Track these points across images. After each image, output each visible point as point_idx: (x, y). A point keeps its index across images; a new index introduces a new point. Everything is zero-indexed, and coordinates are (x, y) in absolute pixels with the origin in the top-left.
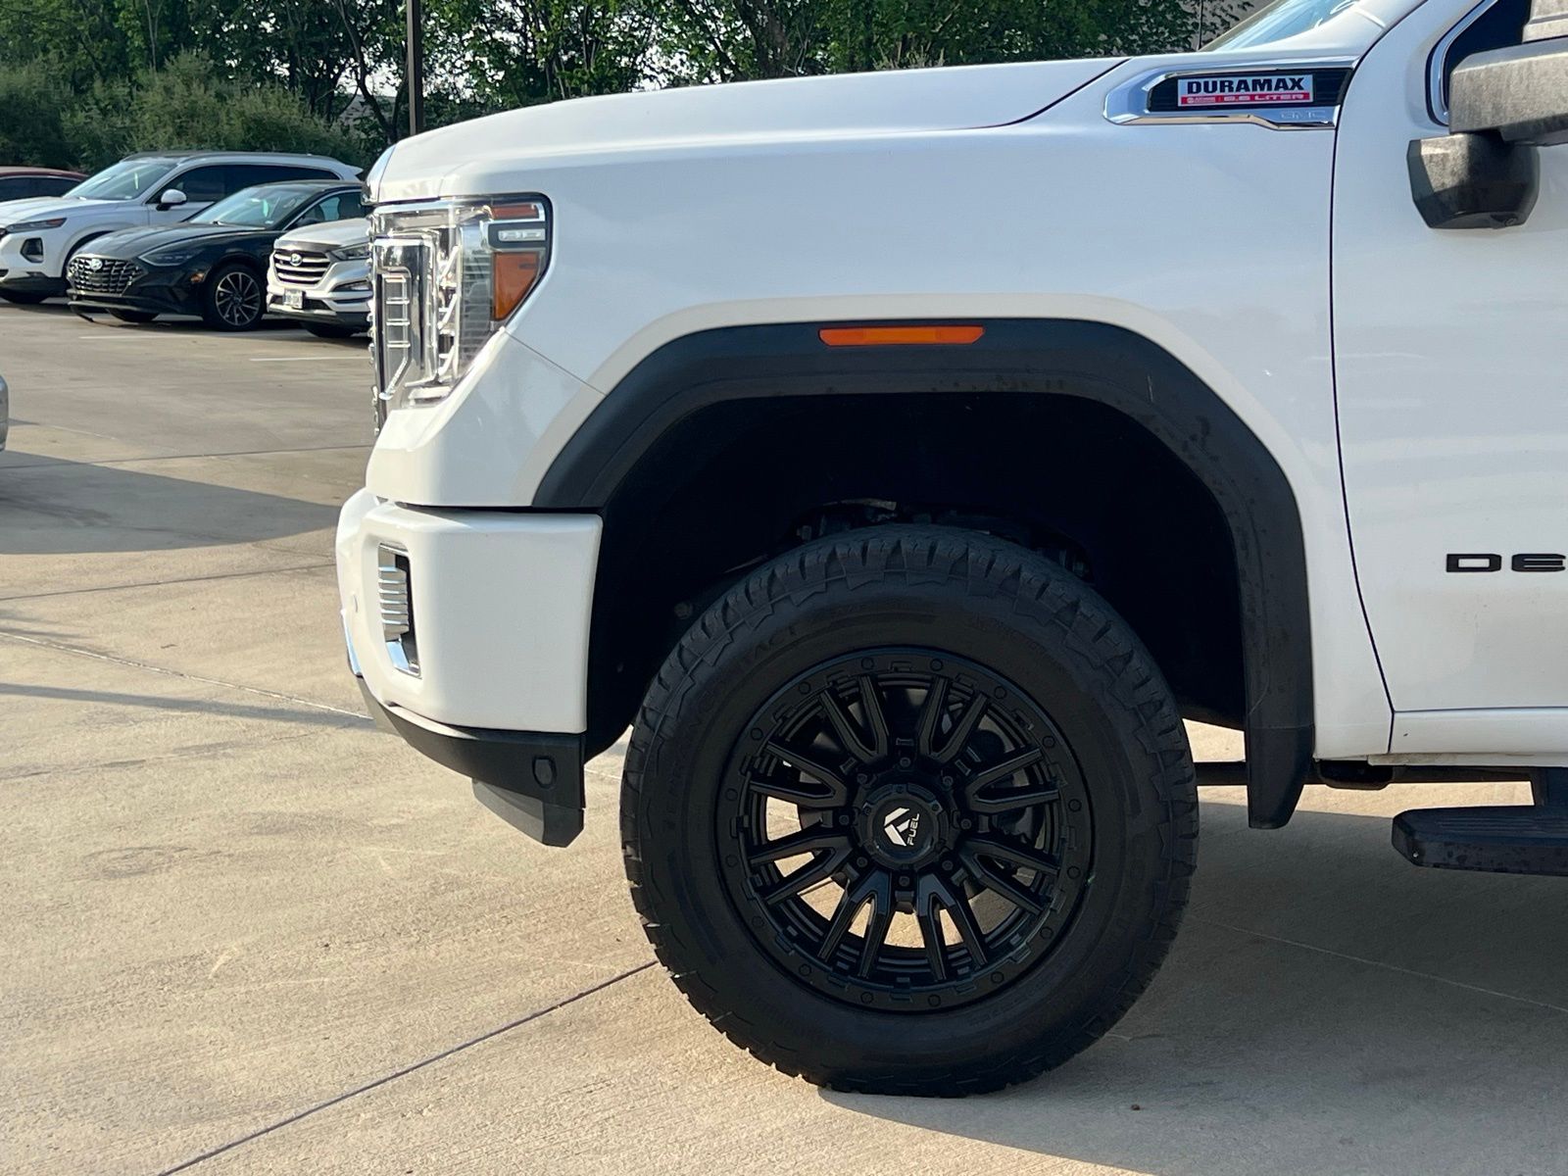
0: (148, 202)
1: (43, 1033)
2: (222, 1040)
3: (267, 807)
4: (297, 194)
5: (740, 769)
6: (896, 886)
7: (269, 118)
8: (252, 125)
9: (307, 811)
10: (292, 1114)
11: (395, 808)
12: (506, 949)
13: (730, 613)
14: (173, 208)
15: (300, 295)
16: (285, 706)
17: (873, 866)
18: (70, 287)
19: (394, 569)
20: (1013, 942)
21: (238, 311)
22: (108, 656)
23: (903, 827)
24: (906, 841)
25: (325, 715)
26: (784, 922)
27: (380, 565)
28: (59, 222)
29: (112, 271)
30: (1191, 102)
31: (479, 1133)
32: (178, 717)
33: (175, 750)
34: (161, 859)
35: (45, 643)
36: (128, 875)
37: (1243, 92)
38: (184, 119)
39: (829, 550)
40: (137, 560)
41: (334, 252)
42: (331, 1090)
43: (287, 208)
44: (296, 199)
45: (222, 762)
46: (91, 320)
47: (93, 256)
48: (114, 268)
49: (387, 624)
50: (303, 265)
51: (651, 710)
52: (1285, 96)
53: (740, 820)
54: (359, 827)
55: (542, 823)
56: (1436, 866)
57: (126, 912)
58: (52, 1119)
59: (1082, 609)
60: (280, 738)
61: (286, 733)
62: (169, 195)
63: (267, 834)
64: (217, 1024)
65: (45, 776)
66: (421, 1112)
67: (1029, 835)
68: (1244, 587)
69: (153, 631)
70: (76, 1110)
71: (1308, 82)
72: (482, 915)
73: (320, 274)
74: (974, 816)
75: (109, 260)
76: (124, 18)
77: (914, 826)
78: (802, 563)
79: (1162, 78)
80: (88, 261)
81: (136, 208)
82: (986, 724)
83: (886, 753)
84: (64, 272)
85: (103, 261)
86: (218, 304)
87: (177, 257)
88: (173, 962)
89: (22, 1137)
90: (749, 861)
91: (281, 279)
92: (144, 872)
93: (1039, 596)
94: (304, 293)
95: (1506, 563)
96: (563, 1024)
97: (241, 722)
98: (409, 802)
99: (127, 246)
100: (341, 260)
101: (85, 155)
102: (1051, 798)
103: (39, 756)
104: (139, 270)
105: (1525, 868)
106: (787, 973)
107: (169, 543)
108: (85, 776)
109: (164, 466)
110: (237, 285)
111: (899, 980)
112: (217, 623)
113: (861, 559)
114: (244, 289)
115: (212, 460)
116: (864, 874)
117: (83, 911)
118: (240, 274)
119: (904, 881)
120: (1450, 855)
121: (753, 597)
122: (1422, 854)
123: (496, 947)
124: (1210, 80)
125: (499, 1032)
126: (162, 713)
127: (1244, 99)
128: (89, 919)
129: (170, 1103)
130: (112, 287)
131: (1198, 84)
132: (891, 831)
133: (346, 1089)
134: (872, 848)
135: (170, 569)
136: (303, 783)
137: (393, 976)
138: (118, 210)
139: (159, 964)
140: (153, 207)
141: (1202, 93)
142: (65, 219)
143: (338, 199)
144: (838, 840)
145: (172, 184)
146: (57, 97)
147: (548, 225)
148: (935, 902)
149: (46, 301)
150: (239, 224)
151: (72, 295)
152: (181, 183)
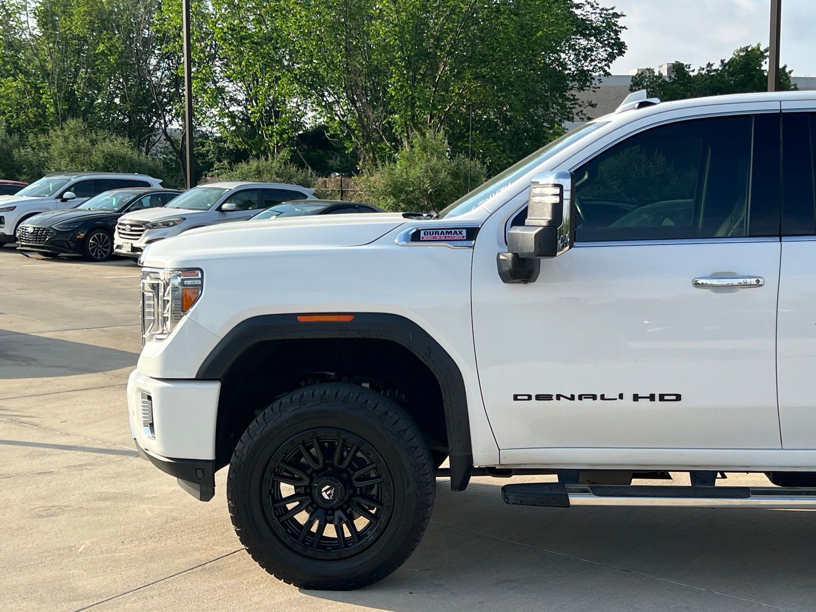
0: (57, 198)
1: (15, 573)
2: (82, 575)
3: (103, 490)
4: (129, 195)
5: (270, 472)
6: (327, 514)
7: (116, 154)
8: (108, 157)
9: (118, 491)
10: (106, 598)
11: (154, 490)
12: (192, 543)
13: (266, 416)
14: (69, 200)
15: (130, 245)
16: (112, 448)
17: (318, 507)
18: (18, 240)
19: (147, 400)
20: (368, 533)
21: (100, 252)
22: (37, 427)
23: (328, 492)
24: (329, 497)
25: (129, 451)
26: (286, 527)
27: (142, 398)
28: (12, 208)
29: (38, 234)
30: (425, 239)
31: (174, 604)
32: (67, 453)
33: (66, 467)
34: (59, 510)
35: (10, 421)
36: (46, 516)
37: (442, 235)
38: (74, 154)
39: (301, 393)
40: (49, 382)
41: (146, 225)
42: (120, 591)
43: (125, 202)
44: (129, 197)
45: (85, 472)
46: (28, 256)
47: (29, 226)
48: (40, 232)
49: (144, 420)
50: (132, 231)
51: (238, 451)
52: (456, 237)
53: (270, 491)
54: (140, 498)
55: (199, 493)
56: (513, 504)
57: (46, 530)
58: (20, 601)
59: (389, 414)
60: (109, 462)
61: (112, 459)
62: (67, 195)
63: (102, 501)
64: (80, 570)
65: (12, 478)
66: (153, 598)
67: (376, 495)
68: (445, 406)
69: (57, 415)
70: (28, 598)
71: (464, 232)
72: (184, 531)
73: (140, 235)
74: (355, 488)
75: (37, 228)
76: (45, 98)
77: (333, 492)
78: (291, 398)
79: (415, 230)
80: (27, 228)
81: (51, 201)
82: (359, 455)
83: (322, 465)
84: (15, 233)
85: (34, 228)
86: (90, 249)
87: (71, 226)
88: (64, 548)
89: (9, 606)
90: (273, 505)
91: (121, 237)
92: (53, 516)
93: (374, 409)
94: (132, 244)
95: (534, 397)
96: (209, 569)
97: (94, 455)
98: (160, 487)
99: (47, 220)
100: (150, 228)
101: (25, 170)
102: (380, 481)
103: (10, 470)
104: (52, 233)
105: (543, 504)
106: (286, 546)
107: (64, 373)
108: (29, 478)
109: (62, 335)
110: (100, 239)
111: (328, 548)
112: (85, 411)
113: (312, 397)
114: (103, 241)
115: (85, 331)
116: (316, 509)
117: (29, 530)
118: (101, 234)
119: (330, 512)
120: (517, 500)
121: (274, 410)
122: (508, 499)
123: (188, 542)
124: (432, 231)
125: (185, 571)
126: (60, 451)
127: (443, 238)
128: (32, 533)
129: (63, 595)
130: (39, 241)
131: (428, 232)
132: (324, 494)
133: (127, 591)
134: (317, 500)
135: (65, 386)
136: (118, 480)
137: (147, 553)
138: (42, 202)
139: (58, 549)
140: (59, 200)
141: (429, 235)
142: (15, 207)
143: (150, 197)
144: (307, 497)
145: (68, 190)
146: (11, 142)
147: (202, 279)
148: (341, 520)
149: (6, 245)
150: (101, 210)
151: (18, 244)
152: (73, 189)
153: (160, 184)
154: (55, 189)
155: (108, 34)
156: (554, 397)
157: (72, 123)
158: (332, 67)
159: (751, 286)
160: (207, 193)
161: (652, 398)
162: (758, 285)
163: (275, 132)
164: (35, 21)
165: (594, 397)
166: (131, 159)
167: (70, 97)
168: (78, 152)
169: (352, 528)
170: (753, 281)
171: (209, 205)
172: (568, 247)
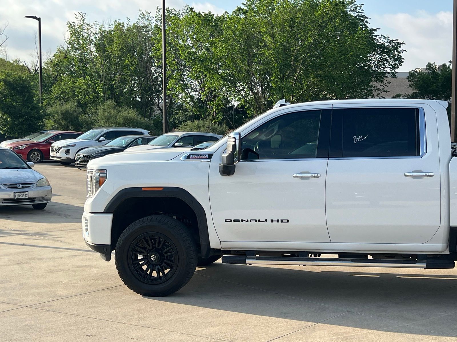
0: (96, 140)
2: (61, 290)
3: (80, 264)
5: (131, 249)
6: (153, 267)
7: (130, 117)
8: (125, 119)
9: (86, 265)
10: (67, 297)
14: (102, 142)
17: (150, 264)
18: (76, 161)
19: (87, 221)
20: (169, 275)
22: (62, 241)
23: (154, 258)
24: (154, 260)
27: (85, 221)
30: (192, 158)
33: (68, 256)
34: (60, 270)
35: (51, 239)
36: (54, 272)
38: (108, 118)
42: (73, 295)
43: (129, 142)
44: (131, 140)
45: (75, 258)
46: (81, 169)
47: (81, 154)
48: (86, 157)
49: (86, 229)
52: (204, 157)
54: (94, 267)
55: (106, 258)
57: (52, 276)
62: (101, 139)
65: (45, 259)
69: (72, 238)
71: (207, 155)
74: (164, 256)
75: (85, 155)
76: (98, 88)
79: (188, 155)
81: (93, 141)
83: (152, 247)
84: (75, 158)
85: (84, 155)
87: (102, 154)
88: (57, 282)
92: (57, 272)
95: (233, 221)
99: (90, 152)
104: (92, 158)
106: (137, 278)
108: (52, 259)
113: (152, 220)
117: (45, 276)
119: (155, 266)
124: (195, 155)
127: (199, 158)
130: (86, 162)
131: (193, 156)
132: (152, 258)
133: (76, 295)
134: (150, 261)
137: (89, 284)
138: (89, 142)
139: (55, 282)
140: (97, 141)
142: (75, 145)
143: (141, 140)
144: (146, 259)
145: (102, 136)
146: (78, 112)
147: (107, 174)
148: (159, 269)
149: (71, 164)
150: (117, 146)
151: (76, 163)
152: (105, 136)
153: (149, 133)
154: (96, 136)
155: (131, 55)
156: (241, 221)
157: (109, 102)
158: (240, 72)
159: (314, 177)
160: (168, 138)
161: (278, 221)
162: (318, 177)
163: (215, 105)
164: (95, 49)
165: (256, 221)
166: (136, 120)
167: (111, 88)
168: (110, 117)
169: (163, 273)
170: (316, 175)
171: (168, 144)
172: (238, 162)
